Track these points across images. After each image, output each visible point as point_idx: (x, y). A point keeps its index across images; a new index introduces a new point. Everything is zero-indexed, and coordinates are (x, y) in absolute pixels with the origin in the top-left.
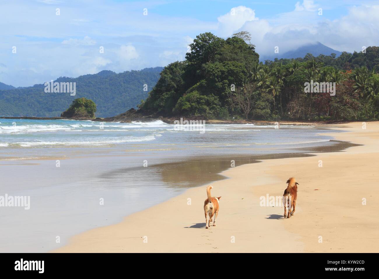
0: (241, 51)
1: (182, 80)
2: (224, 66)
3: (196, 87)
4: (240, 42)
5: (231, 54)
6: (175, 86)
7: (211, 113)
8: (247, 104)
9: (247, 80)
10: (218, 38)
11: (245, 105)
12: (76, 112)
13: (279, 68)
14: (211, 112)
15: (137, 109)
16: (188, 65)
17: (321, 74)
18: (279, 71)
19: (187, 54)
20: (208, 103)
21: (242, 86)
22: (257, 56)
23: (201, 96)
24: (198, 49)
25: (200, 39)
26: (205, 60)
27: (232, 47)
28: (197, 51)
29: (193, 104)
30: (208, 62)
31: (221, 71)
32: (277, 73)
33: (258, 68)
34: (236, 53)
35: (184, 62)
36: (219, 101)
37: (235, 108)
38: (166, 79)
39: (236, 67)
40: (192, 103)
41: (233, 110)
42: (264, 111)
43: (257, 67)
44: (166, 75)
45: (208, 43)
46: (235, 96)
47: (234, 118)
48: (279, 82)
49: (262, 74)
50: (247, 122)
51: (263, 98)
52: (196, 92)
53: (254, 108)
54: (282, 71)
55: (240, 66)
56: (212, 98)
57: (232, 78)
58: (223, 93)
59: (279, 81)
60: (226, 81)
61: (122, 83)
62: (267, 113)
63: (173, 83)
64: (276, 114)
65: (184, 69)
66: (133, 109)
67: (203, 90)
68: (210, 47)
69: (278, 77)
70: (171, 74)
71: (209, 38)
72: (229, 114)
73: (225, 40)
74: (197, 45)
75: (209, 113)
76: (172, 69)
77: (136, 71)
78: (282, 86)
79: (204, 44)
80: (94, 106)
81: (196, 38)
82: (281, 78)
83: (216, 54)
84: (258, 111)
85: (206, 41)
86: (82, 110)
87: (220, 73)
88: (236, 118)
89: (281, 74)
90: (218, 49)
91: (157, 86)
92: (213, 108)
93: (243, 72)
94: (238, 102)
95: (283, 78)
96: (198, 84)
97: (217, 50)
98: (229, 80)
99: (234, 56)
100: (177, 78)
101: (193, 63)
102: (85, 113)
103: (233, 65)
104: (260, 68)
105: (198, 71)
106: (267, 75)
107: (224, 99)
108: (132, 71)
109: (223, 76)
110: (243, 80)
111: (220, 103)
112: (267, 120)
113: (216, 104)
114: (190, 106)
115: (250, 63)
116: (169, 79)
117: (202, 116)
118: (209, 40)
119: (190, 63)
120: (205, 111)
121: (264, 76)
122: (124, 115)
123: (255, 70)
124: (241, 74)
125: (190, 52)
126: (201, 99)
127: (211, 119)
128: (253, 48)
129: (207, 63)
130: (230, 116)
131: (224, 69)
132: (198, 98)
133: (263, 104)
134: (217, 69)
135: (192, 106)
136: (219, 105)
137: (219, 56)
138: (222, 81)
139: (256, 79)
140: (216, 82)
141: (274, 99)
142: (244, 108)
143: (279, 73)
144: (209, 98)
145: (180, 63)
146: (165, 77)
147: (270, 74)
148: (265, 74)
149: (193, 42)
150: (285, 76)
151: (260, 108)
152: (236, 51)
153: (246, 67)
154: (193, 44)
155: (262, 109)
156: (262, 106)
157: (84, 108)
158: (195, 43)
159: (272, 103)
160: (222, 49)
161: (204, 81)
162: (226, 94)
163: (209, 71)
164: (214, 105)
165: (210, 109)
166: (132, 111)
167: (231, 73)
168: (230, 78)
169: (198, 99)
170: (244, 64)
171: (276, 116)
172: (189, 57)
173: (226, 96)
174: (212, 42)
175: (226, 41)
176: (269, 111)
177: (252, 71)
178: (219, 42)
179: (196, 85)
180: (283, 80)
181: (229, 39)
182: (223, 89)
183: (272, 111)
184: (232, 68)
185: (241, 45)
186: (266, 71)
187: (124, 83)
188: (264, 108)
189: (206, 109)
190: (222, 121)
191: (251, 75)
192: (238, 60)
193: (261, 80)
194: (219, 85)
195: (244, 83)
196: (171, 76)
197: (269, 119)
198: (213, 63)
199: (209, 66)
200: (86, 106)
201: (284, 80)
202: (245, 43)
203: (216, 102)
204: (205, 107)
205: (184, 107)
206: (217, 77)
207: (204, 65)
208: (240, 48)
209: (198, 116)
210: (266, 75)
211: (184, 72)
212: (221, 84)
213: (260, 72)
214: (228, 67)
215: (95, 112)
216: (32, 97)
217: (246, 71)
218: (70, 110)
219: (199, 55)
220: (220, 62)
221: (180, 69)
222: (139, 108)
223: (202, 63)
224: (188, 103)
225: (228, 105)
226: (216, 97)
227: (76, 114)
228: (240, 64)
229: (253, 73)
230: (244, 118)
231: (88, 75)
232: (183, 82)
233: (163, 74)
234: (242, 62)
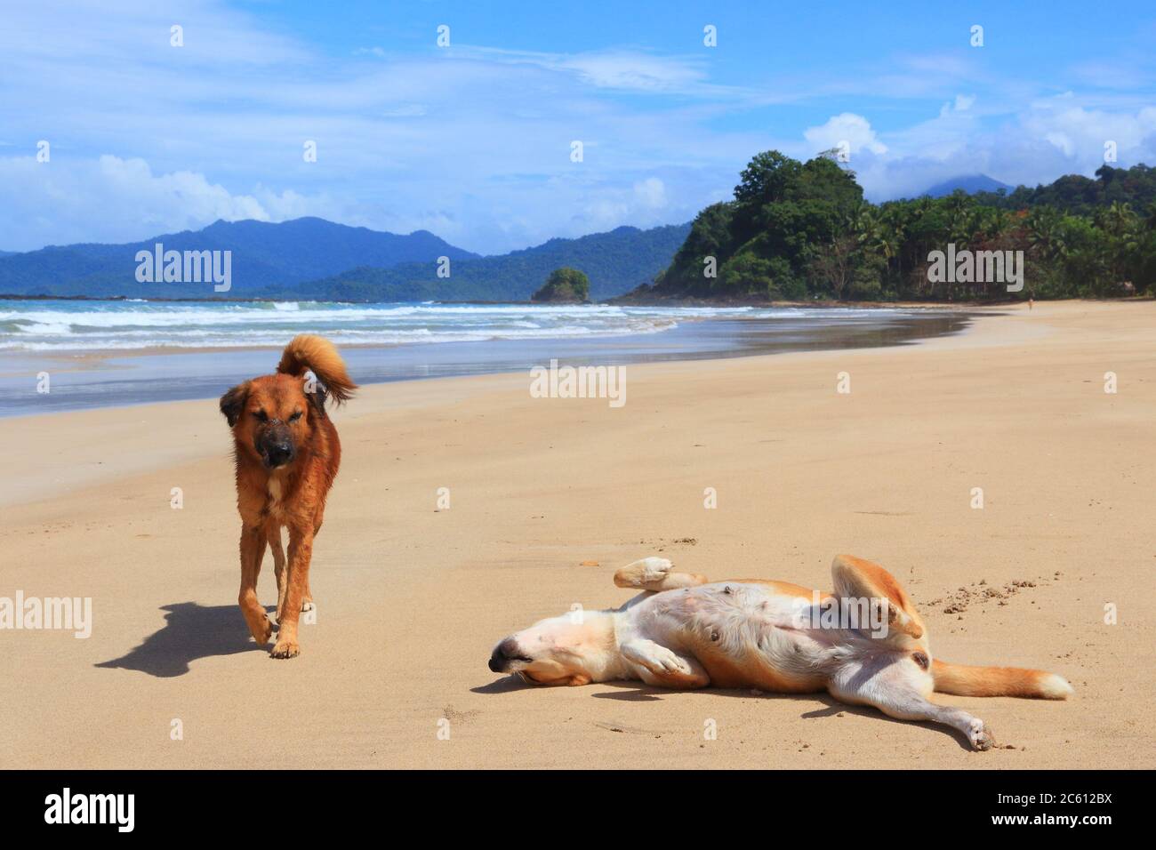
0: (832, 182)
1: (728, 234)
2: (799, 208)
3: (751, 245)
4: (829, 167)
5: (813, 187)
6: (717, 243)
7: (776, 290)
8: (840, 274)
9: (840, 231)
10: (790, 160)
11: (836, 276)
12: (556, 292)
13: (897, 209)
14: (776, 288)
15: (652, 284)
16: (740, 208)
17: (972, 218)
18: (896, 214)
19: (738, 188)
20: (771, 273)
21: (830, 241)
22: (860, 189)
23: (760, 261)
24: (756, 180)
25: (758, 162)
26: (768, 196)
27: (816, 175)
28: (754, 184)
29: (746, 274)
30: (772, 200)
31: (793, 216)
32: (892, 218)
33: (860, 210)
34: (822, 185)
35: (732, 202)
36: (791, 268)
37: (820, 281)
38: (701, 233)
39: (821, 209)
40: (744, 272)
41: (815, 283)
42: (869, 284)
43: (857, 209)
44: (700, 226)
45: (772, 168)
46: (818, 259)
47: (816, 297)
48: (896, 234)
49: (866, 220)
50: (839, 304)
51: (867, 262)
52: (751, 253)
53: (852, 280)
54: (901, 214)
55: (828, 207)
56: (779, 263)
57: (814, 229)
58: (798, 255)
59: (897, 231)
60: (803, 234)
61: (651, 246)
62: (876, 288)
63: (713, 239)
64: (893, 289)
65: (733, 215)
66: (644, 285)
67: (762, 250)
68: (775, 176)
69: (895, 226)
70: (710, 224)
71: (775, 161)
72: (809, 290)
73: (804, 163)
74: (753, 172)
75: (772, 290)
76: (712, 215)
77: (673, 227)
78: (902, 241)
79: (766, 171)
80: (585, 281)
81: (752, 161)
82: (900, 226)
83: (786, 187)
84: (859, 284)
85: (769, 166)
86: (566, 288)
87: (792, 221)
88: (820, 298)
89: (900, 220)
90: (791, 178)
91: (686, 245)
92: (780, 281)
93: (833, 217)
94: (823, 270)
95: (904, 226)
96: (754, 240)
97: (787, 181)
98: (808, 232)
99: (819, 190)
100: (720, 231)
101: (747, 203)
102: (571, 292)
103: (816, 206)
104: (864, 210)
105: (755, 218)
106: (875, 222)
107: (797, 265)
108: (668, 226)
109: (797, 225)
110: (833, 231)
111: (792, 272)
112: (875, 300)
113: (784, 274)
114: (739, 278)
115: (845, 201)
116: (706, 232)
117: (761, 295)
118: (775, 164)
119: (743, 204)
120: (765, 285)
121: (870, 224)
122: (631, 294)
123: (854, 215)
124: (829, 220)
125: (741, 184)
126: (758, 265)
127: (777, 299)
128: (852, 177)
129: (771, 203)
130: (809, 294)
131: (799, 213)
132: (753, 264)
133: (867, 272)
134: (788, 212)
135: (743, 278)
136: (791, 276)
137: (791, 191)
138: (795, 234)
139: (856, 229)
140: (786, 236)
141: (887, 263)
142: (835, 279)
143: (896, 218)
144: (772, 264)
145: (726, 205)
146: (699, 230)
147: (881, 219)
148: (871, 221)
149: (746, 168)
150: (908, 223)
151: (861, 280)
152: (822, 181)
153: (839, 210)
154: (746, 171)
155: (866, 282)
156: (865, 276)
157: (569, 285)
158: (750, 170)
159: (883, 271)
160: (799, 179)
161: (764, 235)
162: (802, 256)
163: (773, 217)
164: (782, 276)
165: (775, 283)
166: (643, 287)
167: (812, 219)
168: (809, 228)
169: (755, 266)
170: (835, 203)
171: (892, 293)
172: (741, 193)
173: (803, 260)
174: (779, 167)
175: (805, 165)
176: (878, 284)
177: (850, 216)
178: (791, 168)
179: (750, 242)
180: (903, 230)
181: (811, 161)
182: (797, 248)
183: (884, 284)
184: (813, 210)
185: (832, 171)
186: (874, 215)
187: (654, 246)
188: (869, 280)
189: (767, 284)
190: (795, 304)
191: (847, 223)
192: (824, 197)
193: (865, 231)
194: (791, 240)
195: (836, 237)
196: (710, 228)
197: (879, 299)
198: (782, 202)
199: (774, 208)
200: (573, 281)
201: (905, 231)
202: (839, 168)
203: (784, 270)
204: (766, 279)
205: (730, 280)
206: (788, 226)
207: (764, 207)
208: (829, 176)
209: (754, 296)
210: (873, 222)
211: (731, 219)
212: (795, 240)
213: (865, 217)
214: (807, 208)
215: (587, 291)
216: (507, 271)
217: (838, 215)
218: (546, 288)
219: (756, 189)
220: (792, 202)
221: (725, 215)
222: (657, 282)
223: (763, 203)
224: (735, 272)
225: (806, 276)
226: (785, 262)
227: (556, 296)
228: (826, 203)
229: (850, 219)
230: (834, 297)
231: (596, 234)
232: (730, 238)
233: (696, 223)
234: (832, 200)
